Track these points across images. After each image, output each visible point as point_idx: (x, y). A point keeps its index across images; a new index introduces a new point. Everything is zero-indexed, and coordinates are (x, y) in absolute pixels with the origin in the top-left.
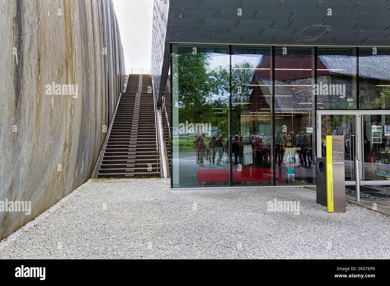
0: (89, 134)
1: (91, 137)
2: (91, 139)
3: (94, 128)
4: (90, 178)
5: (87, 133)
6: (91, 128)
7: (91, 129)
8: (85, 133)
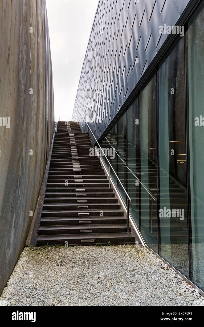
0: (27, 173)
1: (29, 179)
2: (29, 182)
3: (34, 163)
4: (25, 246)
5: (24, 171)
6: (30, 162)
7: (30, 165)
8: (20, 172)
